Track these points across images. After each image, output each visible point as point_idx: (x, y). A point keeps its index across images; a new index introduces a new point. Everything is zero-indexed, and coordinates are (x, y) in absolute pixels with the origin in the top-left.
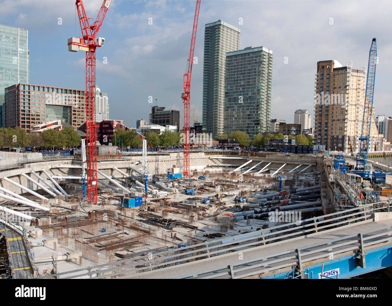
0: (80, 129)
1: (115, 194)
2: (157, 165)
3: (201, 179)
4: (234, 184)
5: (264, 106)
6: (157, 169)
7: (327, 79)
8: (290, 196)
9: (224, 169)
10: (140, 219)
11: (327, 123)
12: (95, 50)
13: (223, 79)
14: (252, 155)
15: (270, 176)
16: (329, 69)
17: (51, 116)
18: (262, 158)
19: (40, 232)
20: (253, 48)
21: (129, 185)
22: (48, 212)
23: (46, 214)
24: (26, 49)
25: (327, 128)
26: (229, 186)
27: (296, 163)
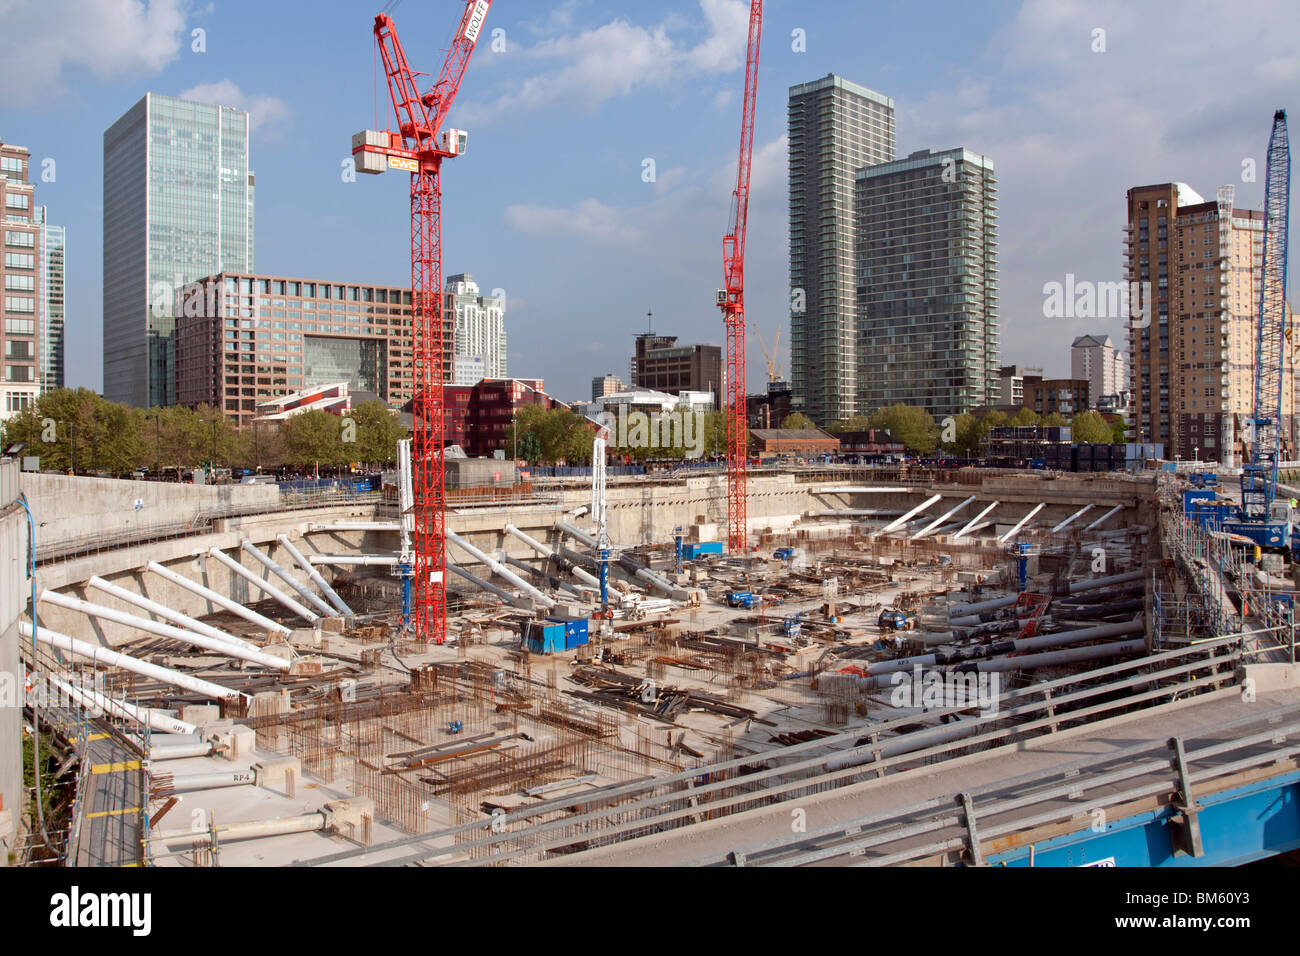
0: (408, 408)
1: (506, 611)
2: (645, 515)
3: (782, 557)
4: (883, 573)
5: (977, 328)
6: (646, 528)
7: (1160, 239)
8: (1050, 605)
9: (856, 523)
10: (575, 687)
11: (1165, 376)
12: (437, 167)
13: (850, 247)
14: (940, 479)
15: (994, 543)
16: (1165, 211)
17: (322, 370)
18: (969, 487)
19: (246, 737)
20: (934, 155)
21: (551, 580)
22: (284, 672)
23: (276, 679)
24: (242, 170)
25: (1166, 391)
26: (865, 579)
27: (1075, 501)
